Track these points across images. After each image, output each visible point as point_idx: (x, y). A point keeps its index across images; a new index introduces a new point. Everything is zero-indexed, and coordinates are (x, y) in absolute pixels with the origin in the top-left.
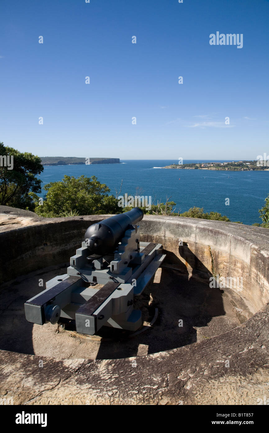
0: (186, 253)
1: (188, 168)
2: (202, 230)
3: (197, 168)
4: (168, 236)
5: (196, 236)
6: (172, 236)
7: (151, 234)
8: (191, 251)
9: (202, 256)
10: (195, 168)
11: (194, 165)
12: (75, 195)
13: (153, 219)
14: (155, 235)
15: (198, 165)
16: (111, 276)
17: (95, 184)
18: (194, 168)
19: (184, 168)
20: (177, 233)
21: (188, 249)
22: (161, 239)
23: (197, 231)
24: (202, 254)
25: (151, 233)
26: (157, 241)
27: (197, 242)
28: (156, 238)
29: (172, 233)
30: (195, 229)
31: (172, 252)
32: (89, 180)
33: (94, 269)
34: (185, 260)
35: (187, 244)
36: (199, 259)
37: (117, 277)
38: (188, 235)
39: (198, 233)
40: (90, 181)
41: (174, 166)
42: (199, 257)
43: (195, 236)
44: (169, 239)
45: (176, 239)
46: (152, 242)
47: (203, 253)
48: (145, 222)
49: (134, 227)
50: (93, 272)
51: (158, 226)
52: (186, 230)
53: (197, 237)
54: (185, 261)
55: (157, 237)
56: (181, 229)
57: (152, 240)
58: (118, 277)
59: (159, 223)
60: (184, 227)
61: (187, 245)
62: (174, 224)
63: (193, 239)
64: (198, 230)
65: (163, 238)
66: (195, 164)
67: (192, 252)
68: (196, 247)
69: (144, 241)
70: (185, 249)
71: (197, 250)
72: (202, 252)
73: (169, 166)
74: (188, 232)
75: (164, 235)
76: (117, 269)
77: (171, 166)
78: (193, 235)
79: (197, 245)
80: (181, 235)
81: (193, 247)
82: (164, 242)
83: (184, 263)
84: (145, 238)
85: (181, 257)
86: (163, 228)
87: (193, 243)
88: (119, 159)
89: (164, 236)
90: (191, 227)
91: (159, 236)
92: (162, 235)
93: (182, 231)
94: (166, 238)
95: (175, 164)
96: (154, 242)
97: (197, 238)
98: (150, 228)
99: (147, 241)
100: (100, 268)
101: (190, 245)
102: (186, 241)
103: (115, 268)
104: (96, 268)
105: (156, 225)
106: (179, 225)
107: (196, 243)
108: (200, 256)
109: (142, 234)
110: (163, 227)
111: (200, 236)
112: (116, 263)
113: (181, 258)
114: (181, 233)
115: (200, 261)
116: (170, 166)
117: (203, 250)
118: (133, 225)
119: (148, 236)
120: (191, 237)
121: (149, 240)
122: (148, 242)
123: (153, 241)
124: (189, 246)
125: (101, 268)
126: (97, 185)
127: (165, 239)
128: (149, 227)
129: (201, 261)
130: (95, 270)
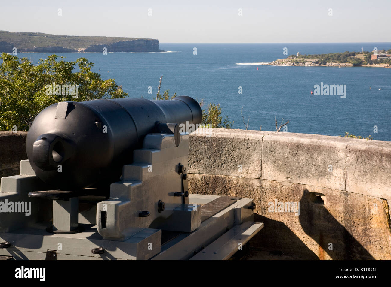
0: (320, 222)
1: (334, 64)
2: (361, 156)
3: (358, 64)
4: (270, 178)
5: (345, 174)
6: (281, 177)
7: (222, 173)
8: (331, 216)
9: (366, 229)
10: (354, 65)
11: (350, 55)
12: (31, 99)
13: (228, 134)
14: (234, 176)
15: (361, 57)
16: (97, 247)
17: (88, 78)
18: (351, 65)
19: (325, 63)
20: (294, 168)
21: (326, 210)
22: (251, 186)
23: (348, 158)
24: (363, 225)
25: (225, 172)
26: (241, 193)
27: (348, 189)
28: (238, 185)
29: (279, 169)
30: (342, 154)
31: (279, 222)
32: (70, 69)
33: (51, 230)
34: (316, 243)
35: (322, 197)
36: (356, 238)
37: (114, 250)
38: (323, 173)
39: (352, 164)
40: (73, 72)
41: (298, 59)
42: (357, 233)
43: (342, 175)
44: (271, 186)
45: (291, 186)
46: (227, 195)
47: (367, 219)
48: (207, 142)
49: (172, 130)
50: (46, 238)
51: (242, 150)
52: (319, 159)
53: (349, 176)
54: (318, 245)
55: (241, 181)
56: (303, 157)
57: (225, 191)
58: (118, 249)
59: (246, 142)
60: (311, 149)
61: (322, 201)
62: (284, 145)
63: (338, 182)
64: (351, 157)
65: (256, 183)
66: (354, 55)
67: (336, 221)
68: (346, 205)
69: (204, 194)
70: (317, 211)
71: (349, 212)
72: (364, 218)
73: (286, 58)
74: (325, 163)
75: (258, 176)
76: (116, 222)
77: (291, 60)
78: (338, 172)
79: (349, 197)
80: (304, 173)
81: (339, 204)
82: (258, 194)
83: (314, 251)
84: (208, 184)
85: (307, 233)
86: (255, 157)
87: (339, 194)
88: (157, 41)
89: (260, 179)
90: (331, 150)
91: (246, 179)
92: (255, 175)
93: (307, 161)
94: (264, 184)
95: (299, 55)
96: (232, 194)
97: (349, 179)
98: (220, 157)
99: (214, 193)
100: (68, 229)
101: (328, 200)
102: (317, 190)
103: (110, 220)
104: (56, 229)
105: (237, 150)
106: (298, 146)
107: (347, 194)
108: (360, 229)
109: (200, 174)
110: (255, 154)
111: (357, 172)
112: (112, 205)
113: (307, 237)
114: (305, 168)
115: (359, 245)
116: (288, 59)
117: (367, 213)
118: (167, 124)
119: (216, 180)
120: (333, 178)
121: (218, 190)
122: (216, 195)
123: (230, 192)
124: (326, 204)
125: (71, 229)
126: (93, 82)
127: (261, 187)
128: (218, 155)
129: (362, 243)
130: (54, 233)
